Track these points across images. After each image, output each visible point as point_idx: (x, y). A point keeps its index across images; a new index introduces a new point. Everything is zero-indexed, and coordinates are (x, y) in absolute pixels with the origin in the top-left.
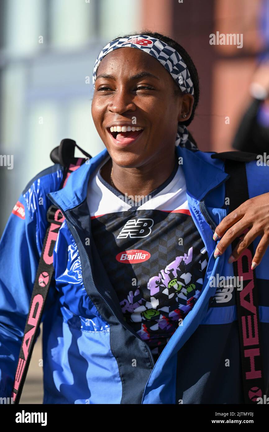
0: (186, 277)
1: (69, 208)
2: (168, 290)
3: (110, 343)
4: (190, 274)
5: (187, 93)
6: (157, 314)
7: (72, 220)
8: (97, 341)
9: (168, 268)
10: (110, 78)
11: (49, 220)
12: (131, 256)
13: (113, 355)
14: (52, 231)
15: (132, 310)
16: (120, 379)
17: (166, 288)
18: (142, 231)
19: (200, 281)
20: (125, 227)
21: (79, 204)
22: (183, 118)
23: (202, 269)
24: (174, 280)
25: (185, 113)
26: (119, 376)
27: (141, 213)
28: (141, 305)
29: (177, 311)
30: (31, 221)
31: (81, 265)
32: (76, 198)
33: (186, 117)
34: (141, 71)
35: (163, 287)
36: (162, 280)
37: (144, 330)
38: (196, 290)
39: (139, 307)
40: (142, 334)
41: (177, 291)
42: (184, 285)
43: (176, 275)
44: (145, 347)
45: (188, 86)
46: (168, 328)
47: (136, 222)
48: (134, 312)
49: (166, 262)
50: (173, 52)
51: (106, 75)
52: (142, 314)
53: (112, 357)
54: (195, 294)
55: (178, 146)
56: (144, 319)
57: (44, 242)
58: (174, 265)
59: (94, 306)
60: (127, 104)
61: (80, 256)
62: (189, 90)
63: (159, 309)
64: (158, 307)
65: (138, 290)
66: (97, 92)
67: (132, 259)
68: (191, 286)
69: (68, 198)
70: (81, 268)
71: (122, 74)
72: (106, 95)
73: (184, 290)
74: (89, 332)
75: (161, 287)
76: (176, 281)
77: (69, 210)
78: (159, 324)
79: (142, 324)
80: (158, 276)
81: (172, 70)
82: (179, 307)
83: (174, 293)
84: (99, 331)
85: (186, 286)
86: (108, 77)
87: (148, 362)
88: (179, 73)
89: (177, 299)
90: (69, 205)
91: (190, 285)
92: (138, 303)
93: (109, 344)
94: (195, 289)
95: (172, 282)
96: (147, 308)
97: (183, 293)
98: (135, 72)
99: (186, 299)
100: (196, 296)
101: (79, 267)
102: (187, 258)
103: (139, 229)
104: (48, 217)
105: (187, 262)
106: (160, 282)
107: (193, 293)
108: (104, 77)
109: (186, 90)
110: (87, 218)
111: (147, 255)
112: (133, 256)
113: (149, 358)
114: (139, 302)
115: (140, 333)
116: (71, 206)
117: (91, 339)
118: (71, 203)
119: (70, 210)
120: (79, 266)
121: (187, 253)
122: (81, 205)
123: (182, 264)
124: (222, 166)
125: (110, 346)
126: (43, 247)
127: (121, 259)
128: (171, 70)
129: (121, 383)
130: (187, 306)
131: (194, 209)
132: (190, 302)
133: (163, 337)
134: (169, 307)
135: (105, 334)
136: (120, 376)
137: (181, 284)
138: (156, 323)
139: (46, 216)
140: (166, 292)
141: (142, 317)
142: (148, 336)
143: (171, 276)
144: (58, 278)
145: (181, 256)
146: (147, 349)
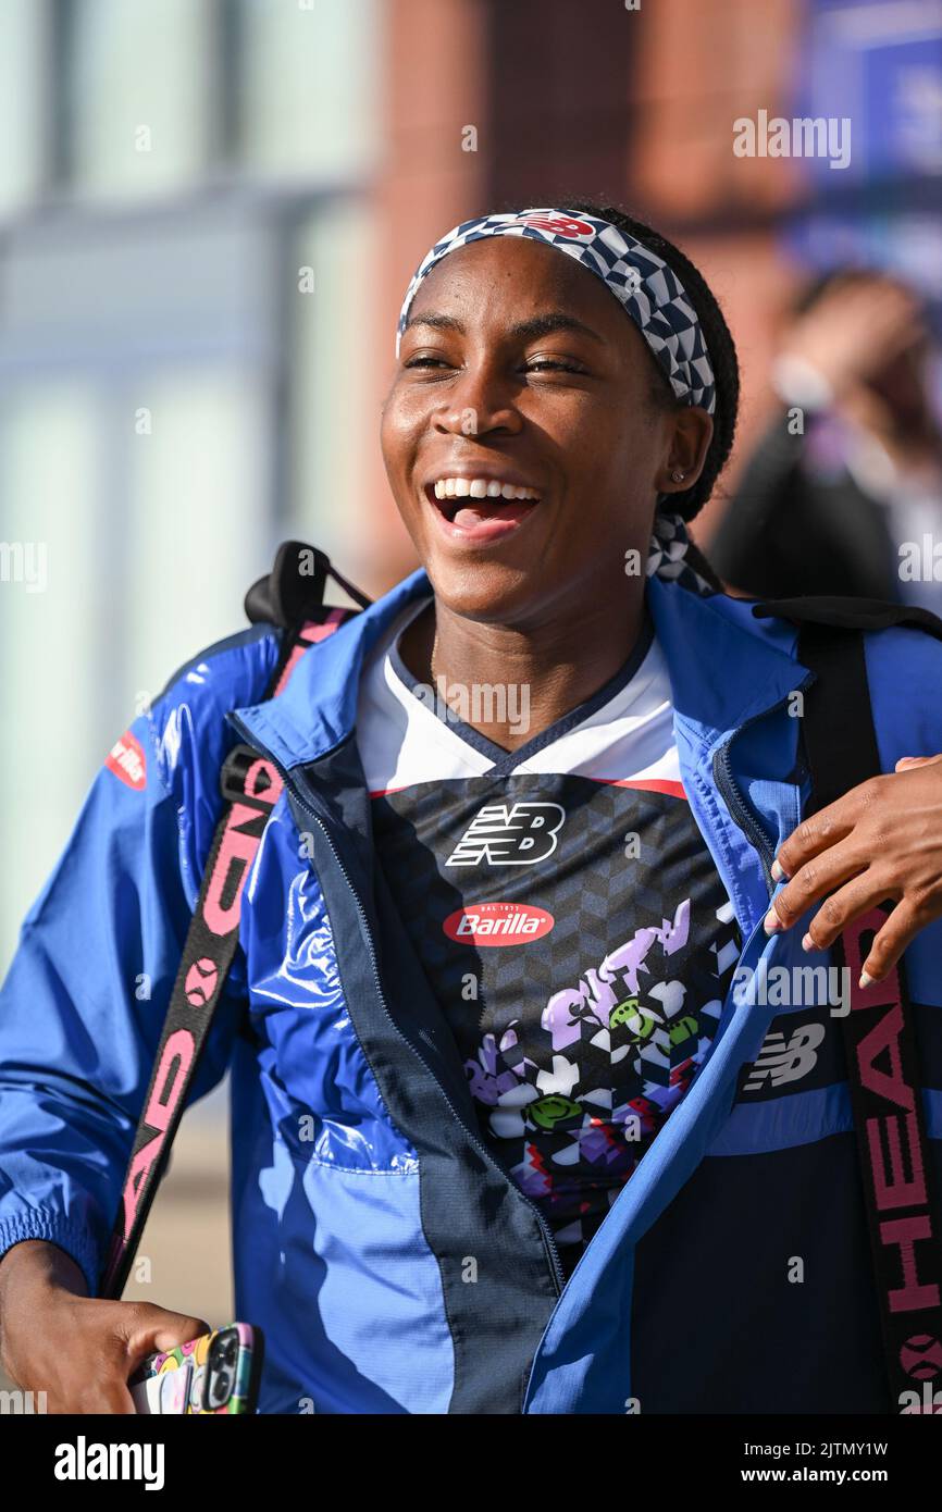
0: (669, 994)
1: (302, 759)
2: (608, 1035)
3: (421, 1209)
4: (680, 984)
5: (693, 403)
6: (572, 1114)
7: (311, 799)
8: (378, 1204)
9: (611, 963)
10: (449, 327)
11: (227, 793)
12: (491, 922)
13: (428, 1249)
14: (234, 829)
15: (490, 1097)
16: (445, 1328)
17: (603, 1027)
18: (528, 843)
19: (713, 1009)
20: (474, 828)
21: (333, 747)
22: (675, 482)
23: (721, 972)
24: (629, 1004)
25: (679, 469)
26: (443, 1318)
27: (525, 785)
28: (521, 1080)
29: (639, 1103)
30: (165, 795)
31: (332, 944)
32: (322, 727)
33: (685, 482)
34: (547, 310)
35: (594, 1025)
36: (591, 1002)
37: (532, 1164)
38: (700, 1038)
39: (515, 1086)
40: (526, 1178)
41: (637, 1040)
42: (661, 1021)
43: (634, 987)
44: (536, 1223)
45: (696, 381)
46: (610, 1158)
47: (509, 813)
48: (497, 1105)
49: (603, 945)
50: (658, 268)
51: (436, 316)
52: (526, 1112)
53: (428, 1253)
54: (695, 1051)
55: (653, 577)
56: (534, 1128)
57: (208, 863)
58: (630, 955)
59: (374, 1083)
60: (493, 409)
61: (329, 914)
62: (699, 394)
63: (581, 1098)
64: (578, 1090)
65: (511, 1032)
66: (403, 371)
67: (495, 931)
68: (685, 1023)
69: (298, 728)
70: (332, 952)
71: (488, 313)
72: (430, 380)
73: (661, 1037)
74: (353, 1170)
75: (585, 1025)
76: (634, 1006)
77: (302, 765)
78: (580, 1146)
79: (527, 1145)
80: (578, 989)
81: (649, 320)
82: (645, 1090)
83: (627, 1044)
84: (386, 1170)
85: (668, 1024)
86: (441, 324)
87: (542, 1275)
88: (672, 335)
89: (637, 1064)
90: (299, 751)
91: (681, 1022)
92: (513, 1072)
93: (417, 1213)
94: (698, 1033)
95: (622, 1008)
96: (540, 1091)
97: (659, 1046)
98: (530, 312)
99: (668, 1066)
100: (698, 1057)
101: (328, 950)
102: (673, 933)
103: (519, 836)
104: (224, 783)
105: (671, 947)
106: (584, 1009)
107: (689, 1046)
108: (429, 323)
109: (691, 393)
110: (359, 793)
111: (543, 920)
112: (499, 922)
113: (546, 1260)
114: (515, 1069)
115: (521, 1173)
116: (309, 754)
117: (358, 1196)
118: (306, 745)
119: (306, 767)
120: (328, 946)
121: (672, 920)
122: (340, 751)
123: (655, 954)
124: (791, 645)
125: (419, 1219)
126: (204, 879)
127: (460, 932)
128: (646, 319)
129: (449, 1342)
130: (671, 1088)
131: (696, 778)
132: (680, 1077)
133: (594, 1185)
134: (614, 1090)
135: (404, 1179)
136: (448, 1320)
137: (650, 1015)
138: (571, 1140)
139: (218, 780)
140: (602, 1040)
141: (525, 1122)
142: (545, 1183)
143: (620, 989)
144: (257, 986)
145: (652, 926)
146: (539, 1231)
